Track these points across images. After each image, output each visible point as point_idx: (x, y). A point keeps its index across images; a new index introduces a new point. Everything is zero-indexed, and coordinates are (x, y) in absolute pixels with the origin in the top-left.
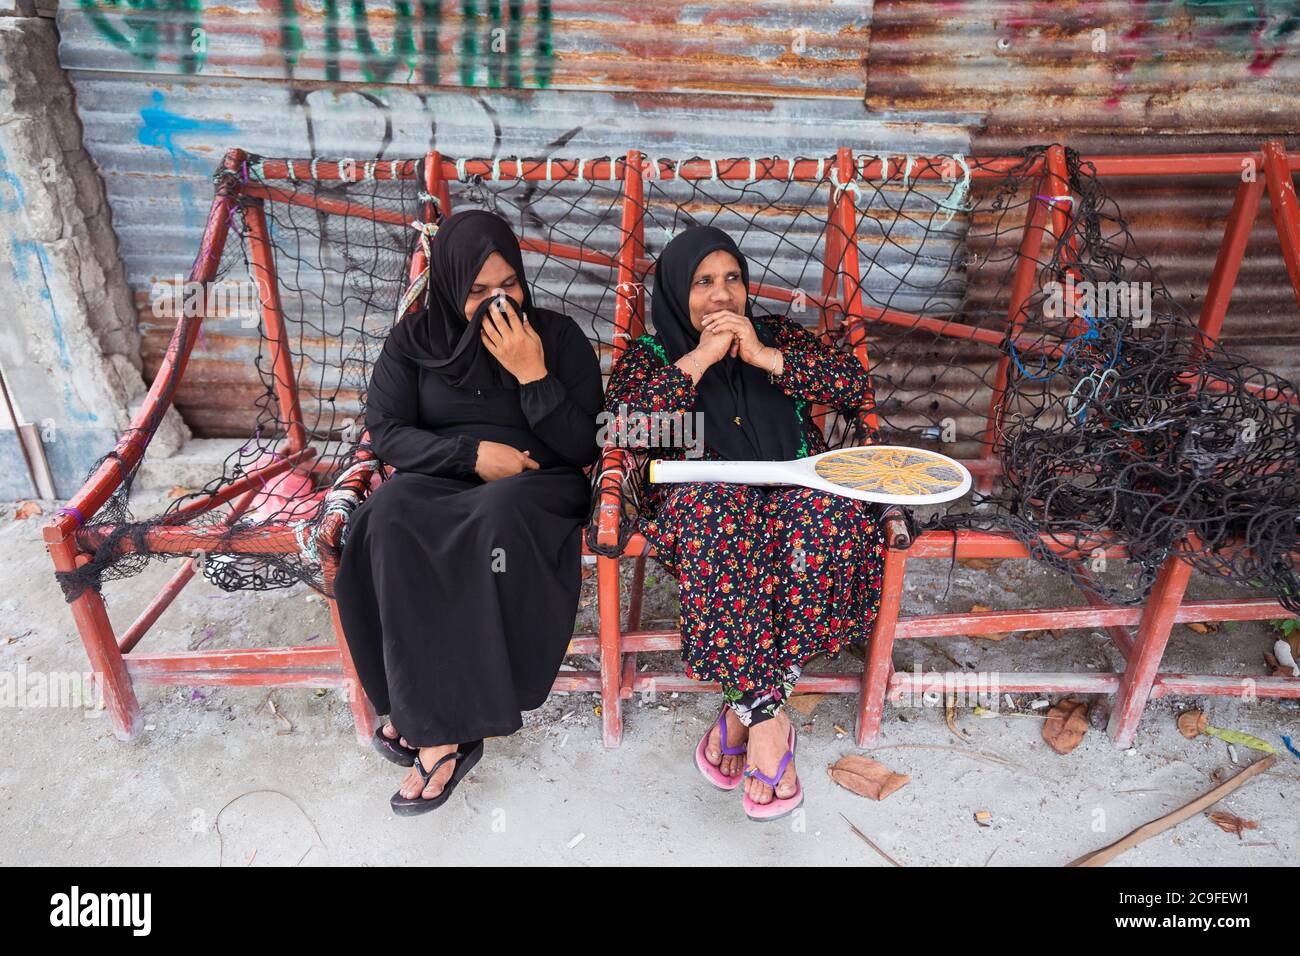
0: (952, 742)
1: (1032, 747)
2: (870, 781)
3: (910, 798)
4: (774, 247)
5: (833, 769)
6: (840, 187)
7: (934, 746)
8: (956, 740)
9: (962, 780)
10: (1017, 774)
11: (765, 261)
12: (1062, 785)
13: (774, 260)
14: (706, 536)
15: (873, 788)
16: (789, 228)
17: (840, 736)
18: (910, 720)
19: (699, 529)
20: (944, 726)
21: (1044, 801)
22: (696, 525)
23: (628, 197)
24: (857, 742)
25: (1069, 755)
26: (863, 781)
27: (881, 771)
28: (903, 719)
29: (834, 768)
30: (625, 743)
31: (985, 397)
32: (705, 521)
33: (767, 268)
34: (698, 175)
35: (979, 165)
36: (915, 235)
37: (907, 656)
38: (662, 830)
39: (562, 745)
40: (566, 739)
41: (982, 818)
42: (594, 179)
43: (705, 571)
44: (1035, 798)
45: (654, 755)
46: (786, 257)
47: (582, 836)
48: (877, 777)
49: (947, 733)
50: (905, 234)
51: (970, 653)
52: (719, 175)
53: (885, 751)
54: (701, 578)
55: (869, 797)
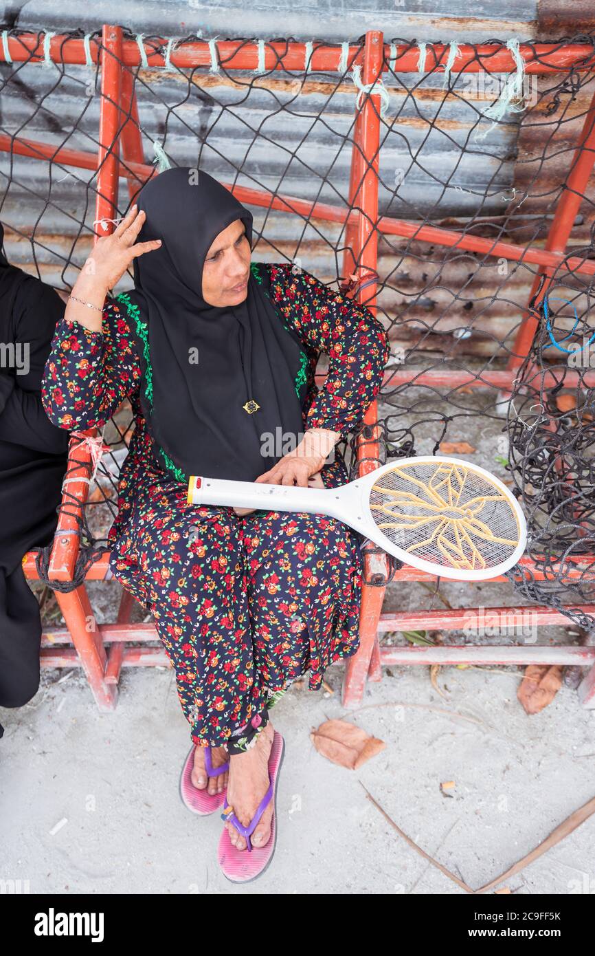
0: (432, 699)
1: (506, 706)
2: (348, 748)
3: (383, 766)
4: (305, 131)
5: (315, 734)
6: (365, 89)
7: (415, 704)
8: (436, 696)
9: (436, 744)
10: (487, 736)
11: (292, 146)
12: (527, 749)
13: (305, 144)
14: (175, 565)
15: (350, 755)
16: (322, 109)
17: (327, 695)
18: (396, 675)
19: (166, 557)
20: (427, 681)
21: (508, 768)
22: (163, 553)
23: (105, 97)
24: (342, 703)
25: (539, 715)
26: (343, 750)
27: (360, 736)
28: (389, 673)
29: (316, 732)
30: (119, 707)
31: (522, 296)
32: (173, 548)
33: (294, 155)
34: (195, 63)
35: (535, 58)
36: (463, 119)
37: (404, 598)
38: (145, 808)
39: (59, 710)
40: (62, 704)
41: (448, 788)
42: (64, 62)
43: (175, 603)
44: (500, 766)
45: (147, 720)
46: (319, 142)
47: (65, 821)
48: (355, 744)
49: (429, 690)
50: (453, 119)
51: (465, 594)
52: (220, 63)
53: (366, 711)
54: (172, 609)
55: (346, 766)
